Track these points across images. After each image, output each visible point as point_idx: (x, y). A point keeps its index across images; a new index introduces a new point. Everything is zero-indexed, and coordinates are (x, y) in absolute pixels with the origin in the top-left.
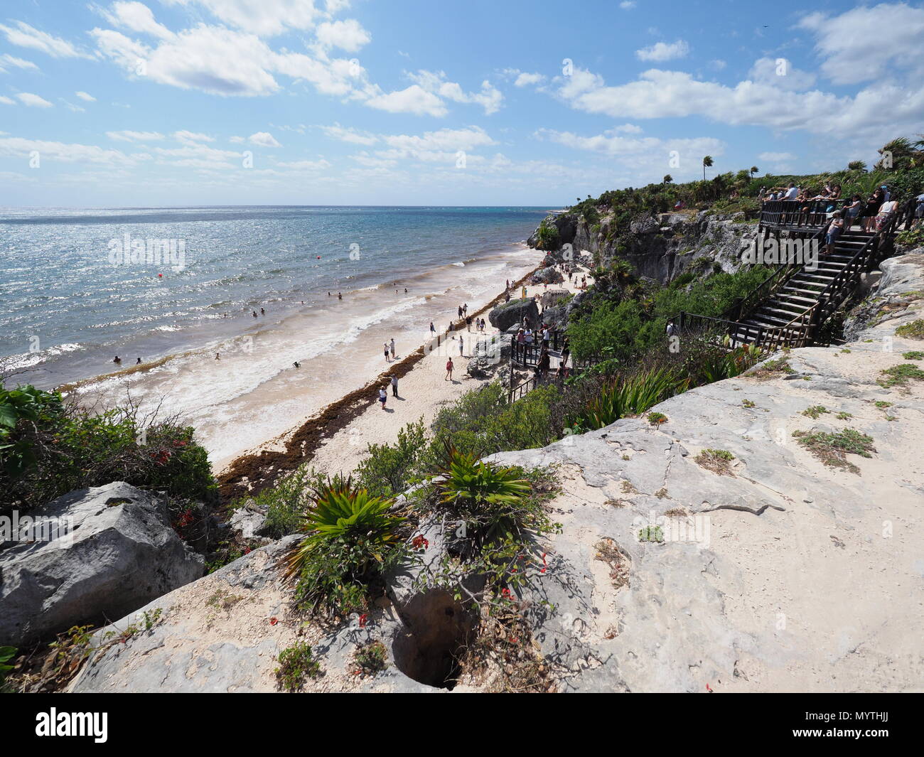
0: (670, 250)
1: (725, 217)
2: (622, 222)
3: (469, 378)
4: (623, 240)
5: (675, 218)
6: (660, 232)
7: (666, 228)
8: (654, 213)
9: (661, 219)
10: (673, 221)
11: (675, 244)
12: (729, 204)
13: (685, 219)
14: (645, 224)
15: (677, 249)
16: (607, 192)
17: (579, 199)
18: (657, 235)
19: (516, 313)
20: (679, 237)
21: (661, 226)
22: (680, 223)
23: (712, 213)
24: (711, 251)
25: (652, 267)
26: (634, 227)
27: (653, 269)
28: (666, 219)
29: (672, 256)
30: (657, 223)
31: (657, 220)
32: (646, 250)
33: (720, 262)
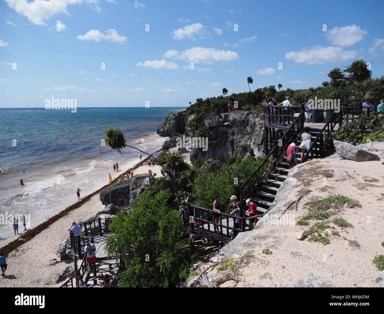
0: (231, 138)
1: (257, 116)
2: (199, 119)
3: (57, 262)
4: (201, 132)
5: (232, 116)
6: (224, 126)
7: (227, 123)
8: (219, 113)
9: (223, 117)
10: (231, 118)
11: (233, 134)
12: (260, 107)
13: (237, 117)
14: (214, 120)
15: (235, 138)
16: (208, 98)
17: (190, 103)
18: (222, 128)
19: (119, 193)
20: (235, 129)
21: (224, 122)
22: (235, 120)
23: (251, 113)
24: (249, 139)
25: (221, 149)
26: (207, 122)
27: (223, 152)
28: (227, 116)
29: (232, 142)
30: (221, 120)
31: (221, 118)
32: (216, 139)
33: (253, 148)
